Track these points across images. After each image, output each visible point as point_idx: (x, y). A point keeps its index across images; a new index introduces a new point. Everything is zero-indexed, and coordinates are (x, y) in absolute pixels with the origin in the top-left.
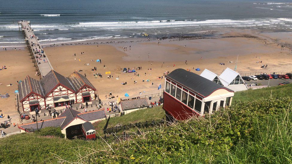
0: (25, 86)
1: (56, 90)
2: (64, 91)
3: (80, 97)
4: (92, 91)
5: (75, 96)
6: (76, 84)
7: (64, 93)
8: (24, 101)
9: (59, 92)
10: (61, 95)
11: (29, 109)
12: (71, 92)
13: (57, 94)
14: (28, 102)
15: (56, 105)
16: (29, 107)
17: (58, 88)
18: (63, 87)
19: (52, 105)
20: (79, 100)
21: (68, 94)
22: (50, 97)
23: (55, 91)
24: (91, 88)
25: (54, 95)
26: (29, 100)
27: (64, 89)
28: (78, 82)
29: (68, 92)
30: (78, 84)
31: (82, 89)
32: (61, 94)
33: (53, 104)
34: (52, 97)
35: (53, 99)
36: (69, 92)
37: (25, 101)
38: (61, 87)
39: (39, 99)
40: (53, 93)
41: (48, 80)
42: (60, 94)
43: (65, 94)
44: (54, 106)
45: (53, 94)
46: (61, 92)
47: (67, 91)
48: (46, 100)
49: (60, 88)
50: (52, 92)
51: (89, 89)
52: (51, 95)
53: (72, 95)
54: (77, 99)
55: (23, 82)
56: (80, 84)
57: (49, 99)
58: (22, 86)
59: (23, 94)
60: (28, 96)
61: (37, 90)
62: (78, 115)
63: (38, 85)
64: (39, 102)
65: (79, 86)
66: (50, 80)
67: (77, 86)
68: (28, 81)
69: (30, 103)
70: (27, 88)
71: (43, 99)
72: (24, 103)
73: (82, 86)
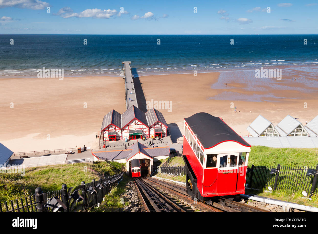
0: (108, 118)
1: (133, 124)
2: (139, 125)
3: (153, 133)
4: (164, 128)
5: (148, 131)
10: (136, 129)
11: (108, 139)
12: (145, 127)
14: (108, 132)
16: (108, 137)
17: (134, 122)
18: (139, 121)
22: (126, 129)
23: (131, 124)
26: (108, 131)
27: (139, 123)
29: (142, 126)
31: (155, 125)
33: (129, 137)
34: (128, 130)
35: (128, 132)
37: (106, 131)
38: (137, 121)
39: (117, 130)
45: (129, 127)
48: (123, 132)
49: (135, 122)
50: (128, 125)
51: (162, 126)
52: (127, 128)
53: (146, 130)
54: (150, 134)
55: (108, 114)
56: (154, 120)
57: (125, 131)
58: (106, 118)
59: (105, 125)
60: (108, 127)
61: (116, 122)
62: (144, 149)
63: (120, 118)
64: (117, 133)
65: (153, 122)
66: (129, 114)
67: (152, 122)
68: (112, 114)
69: (109, 134)
70: (109, 120)
71: (120, 131)
72: (104, 133)
73: (156, 122)
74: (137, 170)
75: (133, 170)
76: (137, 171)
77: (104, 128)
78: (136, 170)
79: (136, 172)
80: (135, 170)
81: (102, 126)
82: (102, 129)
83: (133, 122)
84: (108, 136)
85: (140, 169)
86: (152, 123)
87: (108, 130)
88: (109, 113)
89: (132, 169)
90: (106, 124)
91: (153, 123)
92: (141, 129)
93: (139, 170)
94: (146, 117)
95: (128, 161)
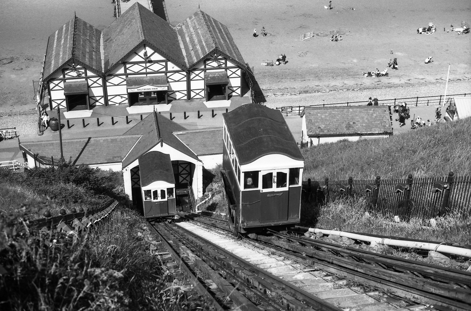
0: (62, 42)
1: (136, 59)
2: (157, 62)
3: (198, 84)
4: (234, 70)
5: (185, 79)
6: (194, 46)
7: (156, 67)
8: (54, 79)
9: (144, 65)
10: (147, 73)
11: (64, 104)
12: (177, 68)
13: (136, 68)
14: (62, 85)
15: (134, 99)
16: (64, 97)
17: (142, 53)
18: (155, 52)
19: (124, 99)
20: (197, 92)
21: (166, 72)
22: (117, 75)
23: (133, 60)
24: (233, 61)
25: (128, 72)
26: (64, 80)
27: (157, 57)
28: (200, 42)
29: (166, 67)
30: (198, 47)
31: (205, 62)
32: (148, 71)
33: (126, 96)
34: (124, 77)
35: (125, 83)
36: (171, 66)
37: (56, 82)
38: (149, 51)
39: (89, 77)
40: (128, 66)
41: (121, 30)
42: (144, 71)
43: (158, 72)
44: (127, 101)
45: (126, 69)
46: (148, 65)
47: (164, 64)
48: (108, 84)
49: (145, 54)
50: (125, 63)
51: (226, 64)
52: (121, 71)
53: (177, 76)
54: (192, 88)
55: (61, 30)
56: (202, 48)
57: (115, 80)
58: (56, 41)
59: (53, 62)
60: (63, 69)
61: (87, 56)
62: (175, 134)
63: (97, 41)
64: (89, 87)
65: (200, 51)
66: (125, 31)
67: (196, 52)
68: (71, 29)
69: (65, 89)
70: (65, 47)
71: (100, 82)
72: (52, 86)
73: (208, 53)
74: (163, 192)
75: (148, 192)
76: (163, 196)
77: (52, 72)
78: (159, 193)
79: (159, 199)
80: (155, 193)
81: (43, 66)
82: (46, 76)
83: (137, 54)
84: (65, 94)
85: (172, 189)
86: (197, 55)
87: (62, 77)
88: (64, 28)
89: (144, 189)
90: (57, 62)
91: (199, 55)
92: (164, 74)
93: (170, 191)
94: (179, 38)
95: (127, 168)
